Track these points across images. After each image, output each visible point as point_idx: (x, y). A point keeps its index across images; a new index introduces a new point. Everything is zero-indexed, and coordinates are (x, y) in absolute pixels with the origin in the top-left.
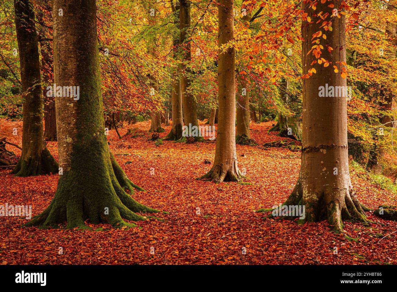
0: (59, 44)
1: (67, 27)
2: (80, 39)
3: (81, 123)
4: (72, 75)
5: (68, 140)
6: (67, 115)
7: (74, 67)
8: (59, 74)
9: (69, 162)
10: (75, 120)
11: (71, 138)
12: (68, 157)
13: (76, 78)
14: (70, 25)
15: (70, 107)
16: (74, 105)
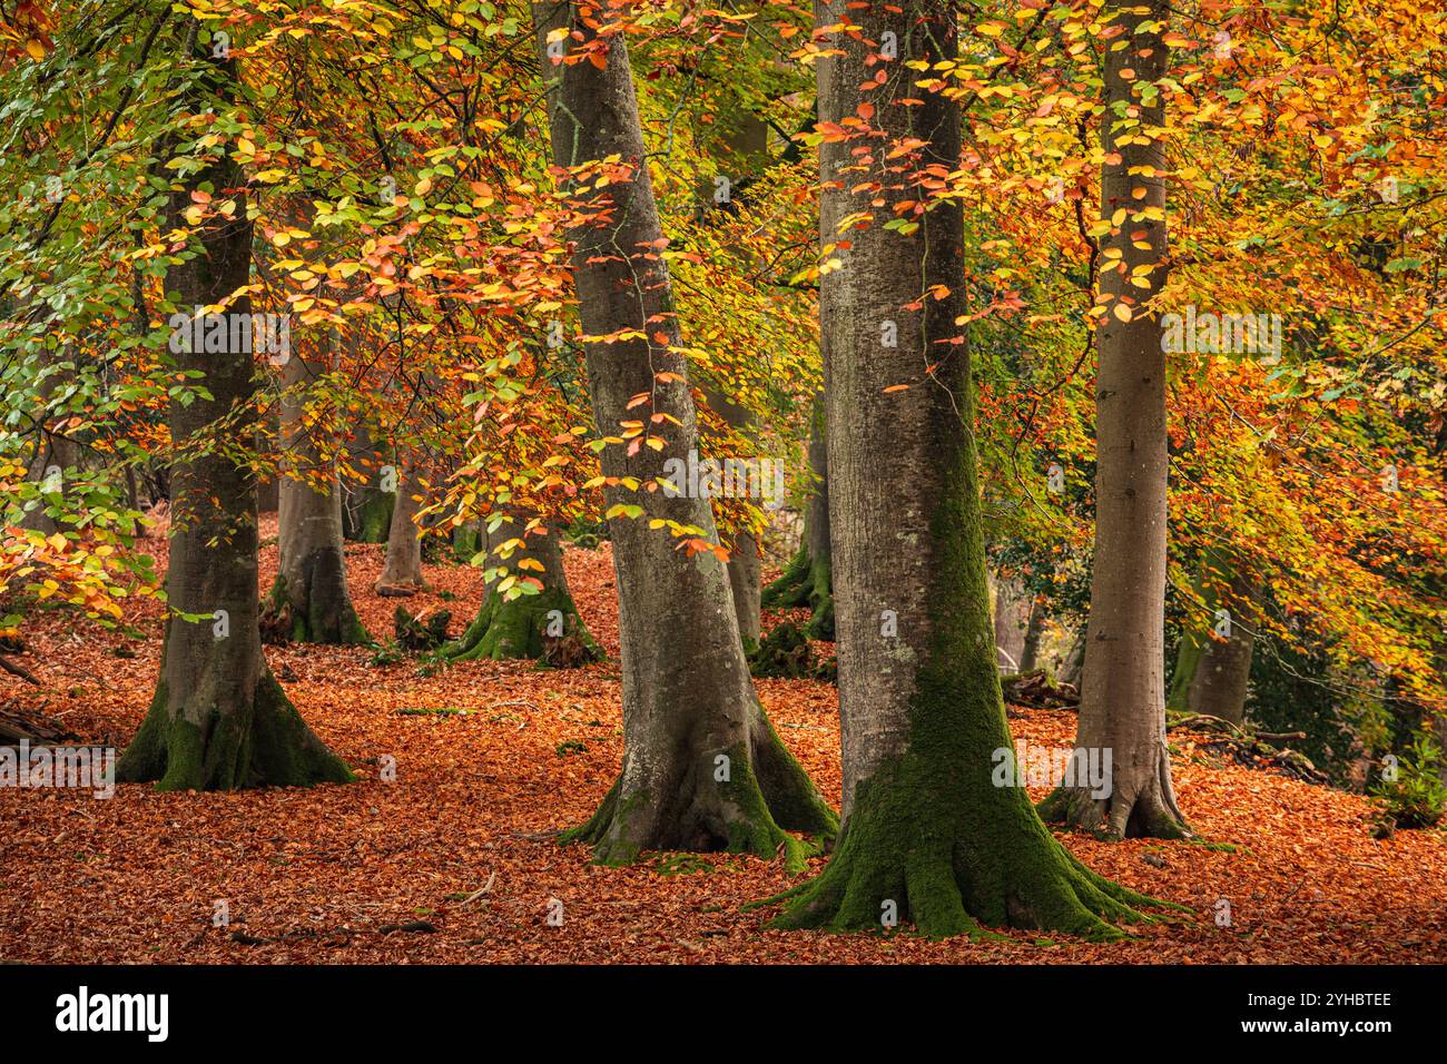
0: (867, 335)
1: (898, 281)
2: (937, 322)
3: (942, 601)
4: (911, 442)
5: (899, 652)
6: (895, 572)
7: (921, 414)
8: (866, 435)
9: (905, 726)
10: (922, 590)
11: (910, 648)
12: (900, 711)
13: (926, 452)
14: (906, 275)
15: (906, 547)
16: (919, 539)
